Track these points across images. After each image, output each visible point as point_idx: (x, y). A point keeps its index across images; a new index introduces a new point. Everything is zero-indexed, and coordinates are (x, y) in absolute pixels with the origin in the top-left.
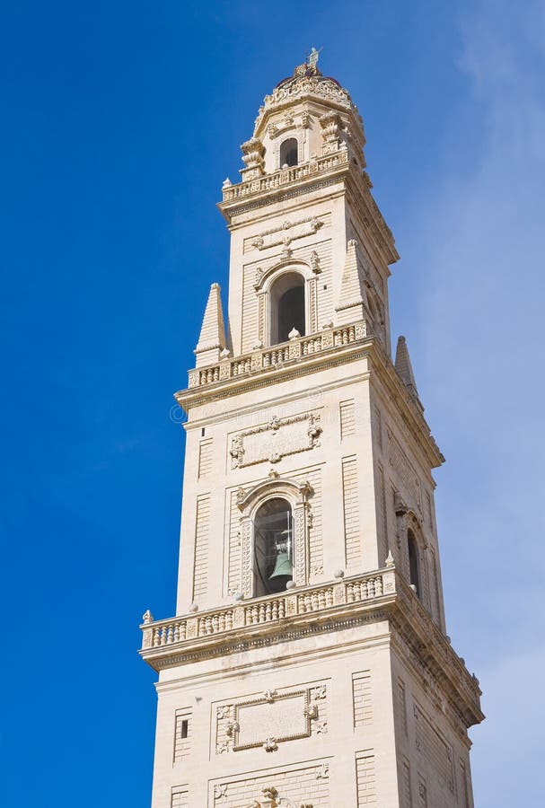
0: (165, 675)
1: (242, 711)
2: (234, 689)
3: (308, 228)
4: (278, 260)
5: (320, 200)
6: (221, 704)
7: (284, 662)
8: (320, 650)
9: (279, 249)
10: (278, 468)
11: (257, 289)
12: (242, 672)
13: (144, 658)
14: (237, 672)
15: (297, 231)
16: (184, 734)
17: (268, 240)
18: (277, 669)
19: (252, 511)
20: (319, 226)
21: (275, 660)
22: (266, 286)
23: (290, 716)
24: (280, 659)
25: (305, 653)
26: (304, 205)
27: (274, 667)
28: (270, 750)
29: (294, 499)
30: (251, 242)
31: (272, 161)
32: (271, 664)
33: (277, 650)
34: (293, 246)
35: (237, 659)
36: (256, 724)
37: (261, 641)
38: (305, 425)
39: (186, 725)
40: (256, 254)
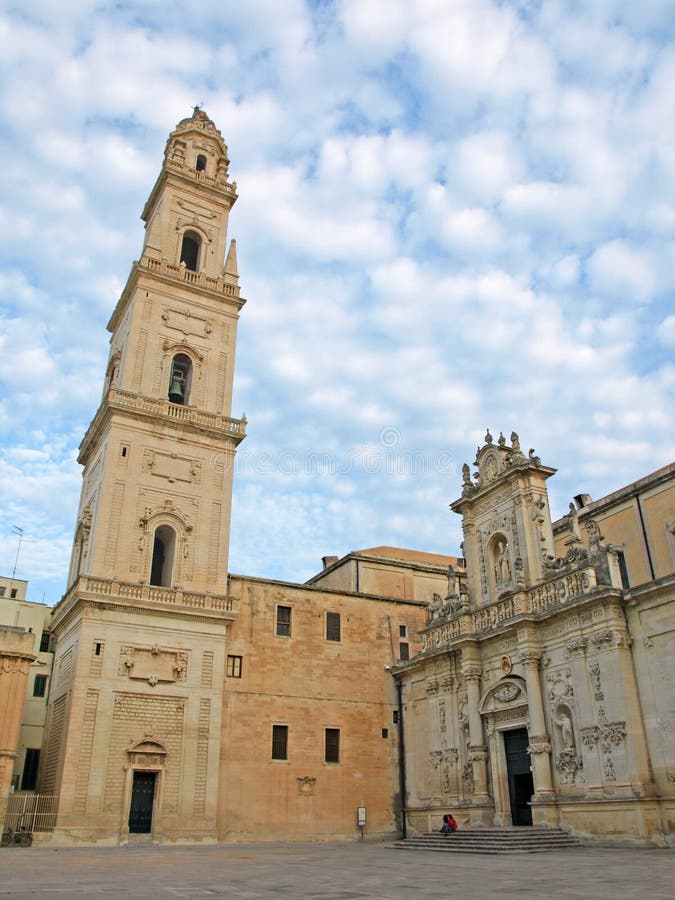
0: (115, 419)
1: (157, 456)
2: (153, 443)
3: (208, 214)
4: (191, 221)
5: (217, 204)
6: (147, 448)
7: (183, 441)
9: (193, 216)
10: (188, 338)
11: (177, 229)
12: (161, 437)
14: (157, 435)
15: (203, 212)
16: (124, 455)
17: (186, 205)
19: (172, 354)
20: (215, 217)
21: (179, 439)
22: (183, 230)
23: (182, 470)
24: (182, 439)
25: (195, 442)
26: (209, 200)
27: (178, 442)
28: (171, 482)
29: (195, 362)
30: (178, 200)
31: (192, 163)
32: (177, 440)
33: (180, 434)
34: (200, 218)
35: (158, 429)
36: (164, 466)
37: (173, 425)
38: (202, 324)
39: (125, 450)
40: (179, 208)
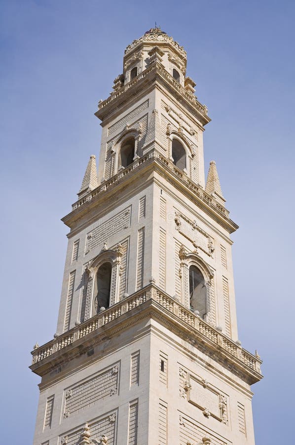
0: (153, 322)
1: (192, 380)
2: (186, 362)
4: (177, 130)
6: (182, 367)
7: (210, 368)
8: (226, 376)
9: (177, 125)
10: (198, 251)
11: (167, 134)
12: (192, 357)
13: (152, 305)
14: (189, 354)
16: (162, 369)
17: (172, 113)
18: (206, 370)
19: (189, 263)
20: (193, 134)
21: (207, 364)
22: (172, 136)
24: (210, 365)
25: (220, 372)
26: (188, 116)
27: (206, 368)
28: (206, 415)
29: (206, 279)
32: (205, 364)
34: (183, 130)
36: (198, 393)
39: (162, 363)
40: (166, 114)
